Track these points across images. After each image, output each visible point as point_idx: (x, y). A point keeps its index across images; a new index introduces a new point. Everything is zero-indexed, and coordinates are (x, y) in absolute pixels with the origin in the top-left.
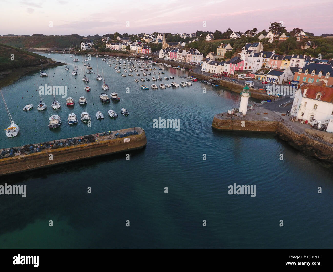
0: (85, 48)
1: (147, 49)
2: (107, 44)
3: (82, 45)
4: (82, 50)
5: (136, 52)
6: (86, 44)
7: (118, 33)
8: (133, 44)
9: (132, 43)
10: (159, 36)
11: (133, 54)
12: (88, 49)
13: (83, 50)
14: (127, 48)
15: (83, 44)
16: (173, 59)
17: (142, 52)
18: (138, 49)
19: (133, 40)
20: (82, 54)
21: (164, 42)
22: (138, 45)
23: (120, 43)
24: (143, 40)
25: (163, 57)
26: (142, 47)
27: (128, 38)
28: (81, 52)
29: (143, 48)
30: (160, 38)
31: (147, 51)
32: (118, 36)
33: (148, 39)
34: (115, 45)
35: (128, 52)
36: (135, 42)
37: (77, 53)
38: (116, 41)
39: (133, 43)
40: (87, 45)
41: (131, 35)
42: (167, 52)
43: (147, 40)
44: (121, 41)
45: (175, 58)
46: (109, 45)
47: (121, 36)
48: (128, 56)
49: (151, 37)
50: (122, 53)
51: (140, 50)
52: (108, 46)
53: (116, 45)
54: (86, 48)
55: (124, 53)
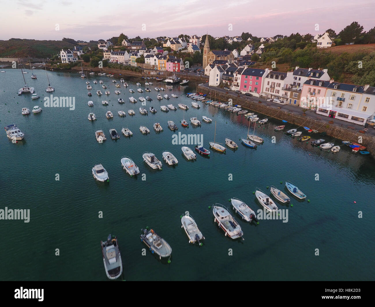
0: (66, 59)
1: (176, 62)
2: (104, 53)
3: (61, 54)
4: (63, 63)
5: (155, 68)
6: (68, 53)
7: (124, 36)
8: (149, 54)
9: (147, 52)
10: (193, 40)
11: (149, 73)
12: (73, 61)
13: (65, 63)
14: (138, 61)
15: (63, 54)
16: (250, 91)
17: (166, 69)
18: (159, 62)
19: (148, 46)
20: (62, 70)
21: (207, 49)
22: (160, 56)
23: (126, 51)
24: (167, 46)
25: (218, 84)
26: (167, 59)
27: (141, 43)
28: (61, 67)
29: (168, 62)
30: (194, 42)
31: (175, 67)
32: (124, 40)
33: (175, 44)
34: (117, 55)
35: (140, 67)
36: (153, 49)
37: (55, 68)
38: (120, 48)
39: (149, 52)
40: (71, 54)
41: (145, 39)
42: (230, 73)
43: (174, 47)
44: (129, 48)
45: (257, 90)
46: (108, 54)
47: (130, 41)
48: (140, 76)
49: (180, 40)
50: (129, 70)
51: (163, 65)
52: (106, 57)
53: (120, 55)
54: (69, 59)
55: (132, 71)
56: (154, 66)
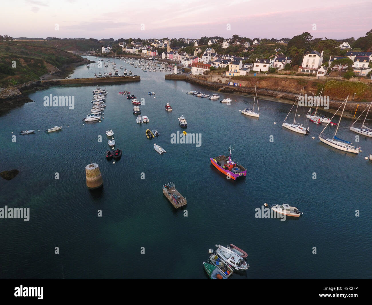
3: (102, 48)
4: (103, 52)
6: (106, 48)
9: (143, 48)
11: (143, 56)
12: (108, 52)
17: (150, 55)
18: (148, 52)
20: (103, 56)
21: (169, 46)
22: (148, 49)
23: (134, 47)
24: (152, 45)
25: (164, 58)
27: (141, 43)
29: (151, 52)
31: (154, 54)
32: (132, 41)
35: (140, 54)
36: (146, 46)
37: (99, 55)
38: (130, 46)
43: (155, 45)
45: (172, 58)
47: (135, 41)
48: (139, 57)
49: (160, 42)
50: (135, 55)
52: (124, 50)
53: (131, 49)
56: (145, 54)
